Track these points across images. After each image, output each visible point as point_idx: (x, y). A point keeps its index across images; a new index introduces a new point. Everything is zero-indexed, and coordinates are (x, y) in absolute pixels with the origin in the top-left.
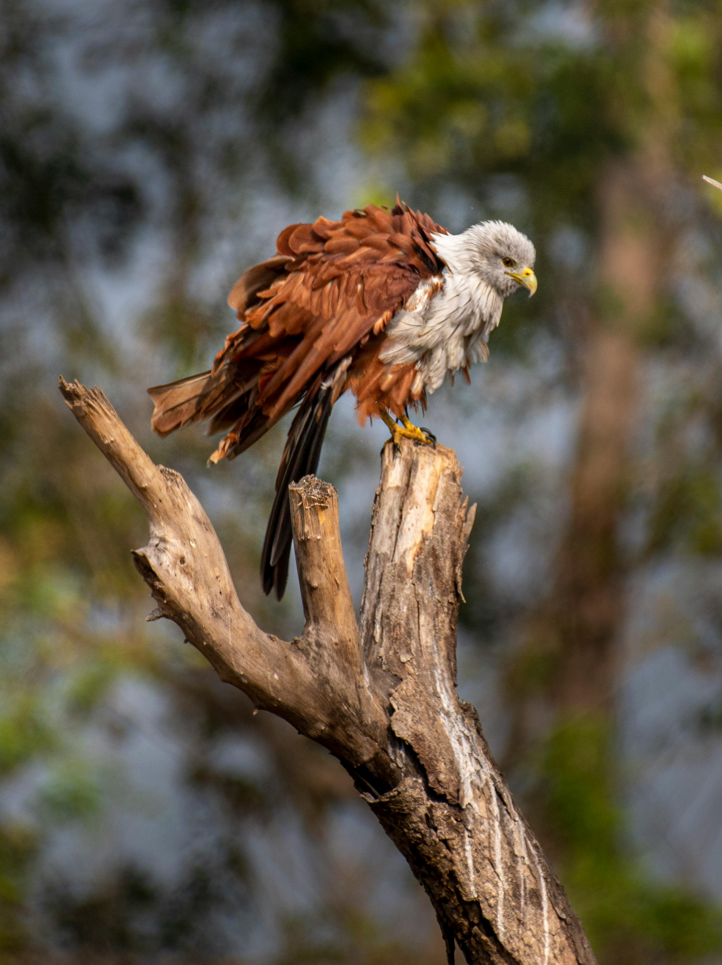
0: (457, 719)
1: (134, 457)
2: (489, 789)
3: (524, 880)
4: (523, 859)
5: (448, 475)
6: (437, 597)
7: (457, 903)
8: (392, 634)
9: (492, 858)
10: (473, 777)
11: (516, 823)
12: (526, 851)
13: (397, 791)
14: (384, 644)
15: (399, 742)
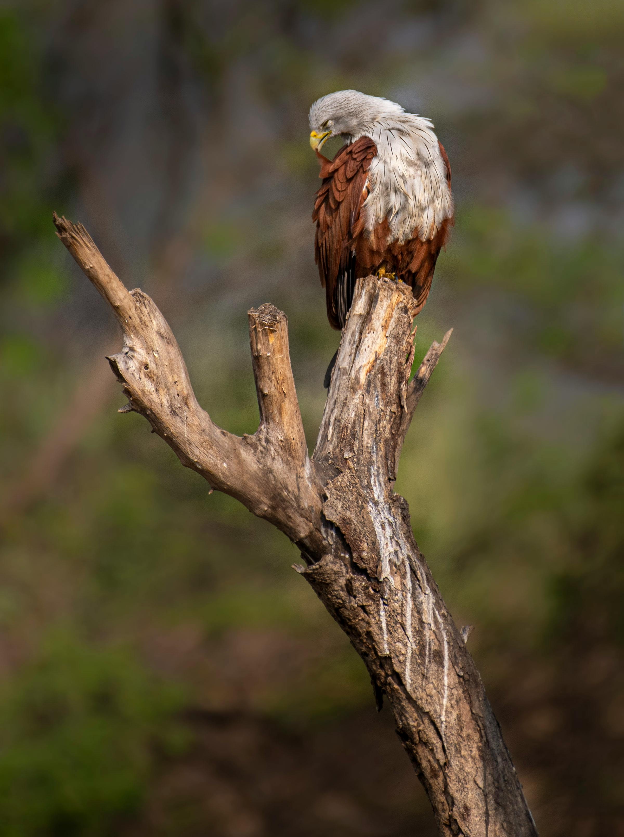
0: (384, 508)
1: (109, 282)
2: (405, 566)
3: (430, 642)
4: (429, 625)
5: (401, 307)
6: (381, 406)
7: (375, 657)
8: (340, 434)
9: (403, 623)
10: (391, 556)
11: (426, 596)
12: (433, 619)
13: (319, 565)
14: (333, 443)
15: (329, 524)
